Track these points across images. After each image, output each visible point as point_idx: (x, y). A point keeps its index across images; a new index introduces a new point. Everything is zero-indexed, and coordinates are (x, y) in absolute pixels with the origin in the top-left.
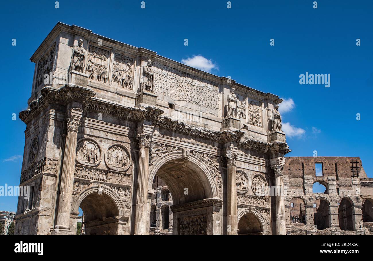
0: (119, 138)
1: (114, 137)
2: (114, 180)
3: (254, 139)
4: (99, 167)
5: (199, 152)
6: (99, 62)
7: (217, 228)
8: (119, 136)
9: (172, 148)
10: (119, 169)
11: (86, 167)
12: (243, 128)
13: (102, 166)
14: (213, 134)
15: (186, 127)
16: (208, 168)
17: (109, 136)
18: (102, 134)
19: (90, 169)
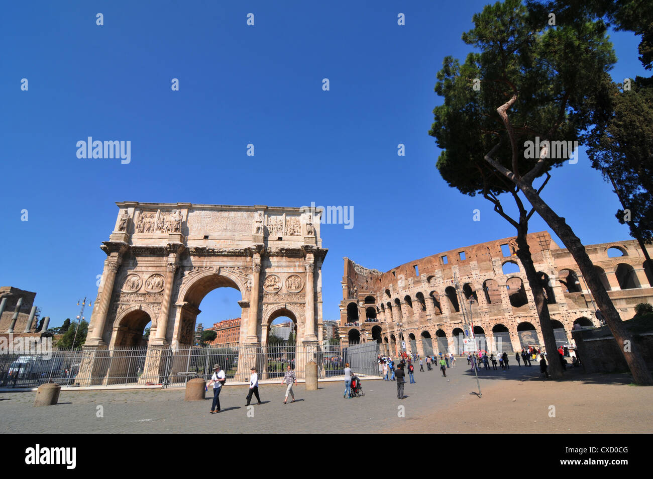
0: (158, 269)
1: (154, 269)
2: (151, 300)
3: (286, 247)
4: (139, 292)
5: (230, 267)
6: (148, 220)
7: (245, 324)
8: (158, 268)
9: (203, 269)
10: (154, 291)
11: (128, 294)
12: (278, 240)
13: (142, 291)
14: (241, 251)
15: (215, 250)
16: (238, 278)
17: (150, 269)
18: (143, 269)
19: (132, 294)
